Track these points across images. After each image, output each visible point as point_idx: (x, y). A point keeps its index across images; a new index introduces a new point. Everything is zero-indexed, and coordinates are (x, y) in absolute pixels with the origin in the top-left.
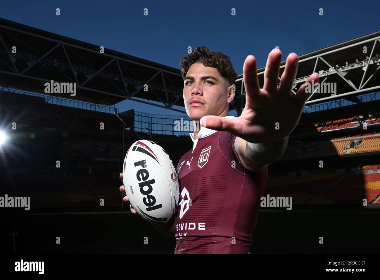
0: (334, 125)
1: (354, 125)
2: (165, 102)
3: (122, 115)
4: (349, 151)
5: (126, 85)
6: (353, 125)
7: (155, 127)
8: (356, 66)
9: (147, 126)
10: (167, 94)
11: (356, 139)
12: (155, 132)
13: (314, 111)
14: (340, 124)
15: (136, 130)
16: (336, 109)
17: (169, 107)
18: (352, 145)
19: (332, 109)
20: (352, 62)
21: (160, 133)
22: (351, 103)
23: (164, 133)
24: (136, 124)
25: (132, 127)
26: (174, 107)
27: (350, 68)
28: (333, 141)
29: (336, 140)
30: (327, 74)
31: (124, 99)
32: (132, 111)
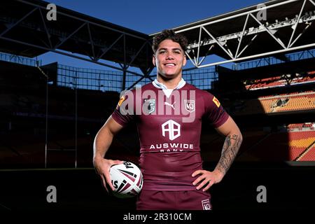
0: (263, 83)
1: (282, 83)
2: (90, 55)
3: (45, 68)
4: (276, 109)
5: (49, 36)
6: (280, 83)
7: (80, 81)
8: (286, 24)
9: (71, 80)
10: (93, 47)
11: (283, 97)
12: (80, 87)
13: (243, 68)
14: (268, 83)
15: (59, 84)
16: (265, 67)
17: (95, 61)
18: (279, 103)
19: (261, 67)
20: (282, 20)
21: (85, 88)
22: (279, 61)
23: (89, 88)
24: (59, 78)
25: (55, 81)
26: (100, 61)
27: (280, 26)
28: (260, 99)
29: (264, 98)
30: (257, 31)
31: (47, 51)
32: (56, 64)
